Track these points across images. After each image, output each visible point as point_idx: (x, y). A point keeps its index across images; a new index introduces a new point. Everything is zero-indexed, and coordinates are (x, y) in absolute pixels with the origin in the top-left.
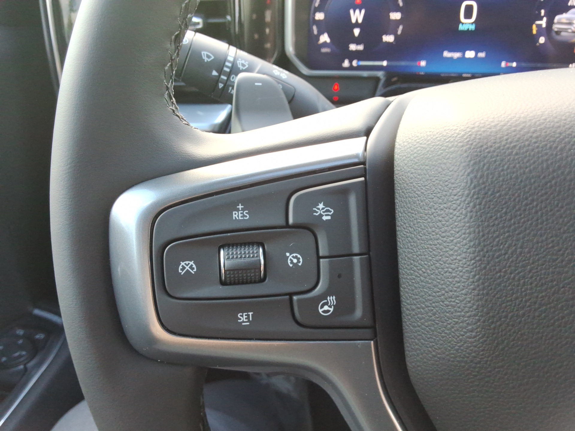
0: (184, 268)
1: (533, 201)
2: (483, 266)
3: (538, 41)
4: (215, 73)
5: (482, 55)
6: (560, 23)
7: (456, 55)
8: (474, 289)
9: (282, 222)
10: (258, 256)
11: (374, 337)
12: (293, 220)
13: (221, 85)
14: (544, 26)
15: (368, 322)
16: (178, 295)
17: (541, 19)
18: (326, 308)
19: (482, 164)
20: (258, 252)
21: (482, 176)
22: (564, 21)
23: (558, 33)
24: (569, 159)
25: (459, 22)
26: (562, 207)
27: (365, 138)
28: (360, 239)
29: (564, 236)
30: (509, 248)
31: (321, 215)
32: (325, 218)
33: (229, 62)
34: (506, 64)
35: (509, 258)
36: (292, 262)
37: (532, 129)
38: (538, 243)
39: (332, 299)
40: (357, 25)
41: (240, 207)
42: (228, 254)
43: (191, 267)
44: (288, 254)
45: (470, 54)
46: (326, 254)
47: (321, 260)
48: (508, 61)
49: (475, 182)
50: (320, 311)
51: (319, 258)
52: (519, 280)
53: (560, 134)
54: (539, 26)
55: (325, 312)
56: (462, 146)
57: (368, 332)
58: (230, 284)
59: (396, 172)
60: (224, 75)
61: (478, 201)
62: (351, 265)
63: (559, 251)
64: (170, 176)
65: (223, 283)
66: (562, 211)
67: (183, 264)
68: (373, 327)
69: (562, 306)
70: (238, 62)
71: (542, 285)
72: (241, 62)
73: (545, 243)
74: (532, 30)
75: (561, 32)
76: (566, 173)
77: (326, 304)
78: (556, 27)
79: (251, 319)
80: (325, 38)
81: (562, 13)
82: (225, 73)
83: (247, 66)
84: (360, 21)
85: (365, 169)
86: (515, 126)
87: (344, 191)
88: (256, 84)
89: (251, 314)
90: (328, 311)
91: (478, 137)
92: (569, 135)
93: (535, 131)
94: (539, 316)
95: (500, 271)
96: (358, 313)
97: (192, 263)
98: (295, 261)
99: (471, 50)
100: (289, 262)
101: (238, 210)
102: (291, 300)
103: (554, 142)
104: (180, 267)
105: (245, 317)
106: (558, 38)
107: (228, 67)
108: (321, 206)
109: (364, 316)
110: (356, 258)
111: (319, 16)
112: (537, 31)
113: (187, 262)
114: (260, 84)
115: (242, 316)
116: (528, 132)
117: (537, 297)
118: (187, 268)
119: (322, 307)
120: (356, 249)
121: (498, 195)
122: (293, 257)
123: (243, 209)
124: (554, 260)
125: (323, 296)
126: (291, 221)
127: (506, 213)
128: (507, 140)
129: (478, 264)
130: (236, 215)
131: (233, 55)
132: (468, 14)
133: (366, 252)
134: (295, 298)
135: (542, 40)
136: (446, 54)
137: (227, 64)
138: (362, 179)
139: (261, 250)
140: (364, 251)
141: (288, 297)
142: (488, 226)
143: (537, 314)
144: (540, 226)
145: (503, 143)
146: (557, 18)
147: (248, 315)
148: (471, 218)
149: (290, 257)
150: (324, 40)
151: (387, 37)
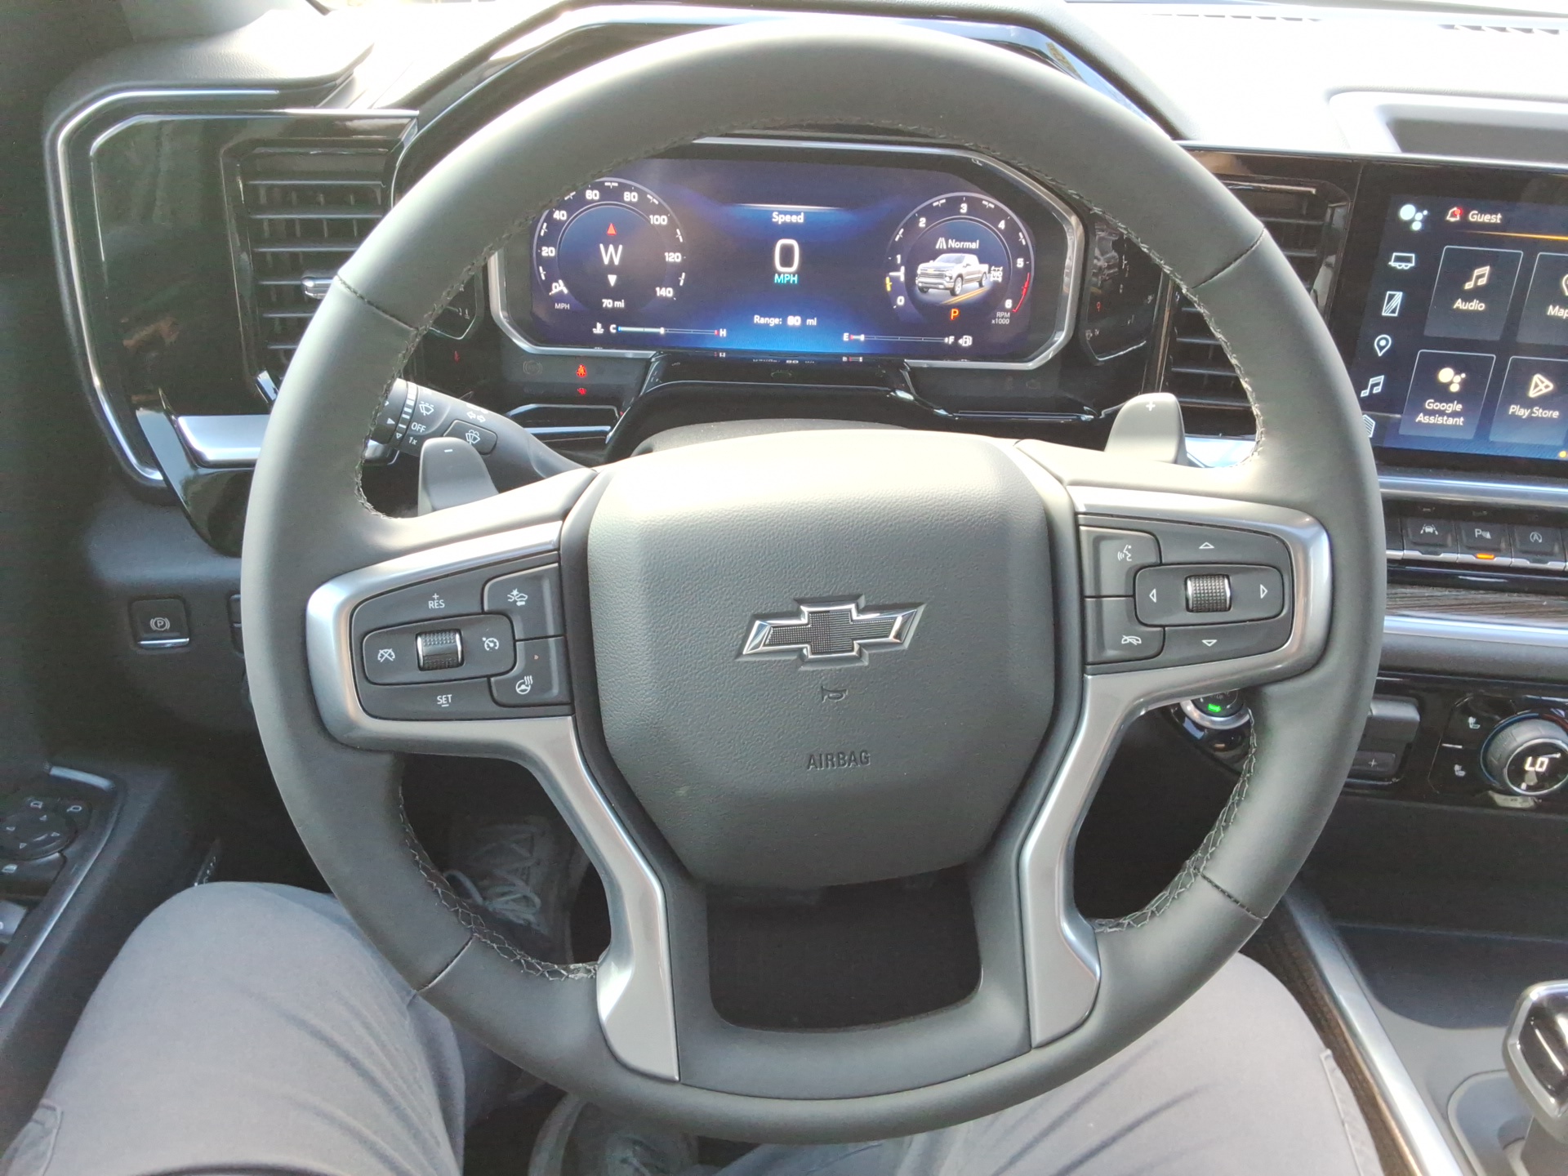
0: (382, 656)
1: (689, 584)
2: (654, 640)
3: (895, 303)
4: (390, 421)
5: (812, 322)
6: (925, 275)
7: (774, 321)
8: (648, 660)
9: (477, 609)
10: (455, 642)
11: (572, 713)
12: (489, 607)
13: (399, 436)
14: (902, 279)
15: (566, 699)
16: (380, 682)
17: (897, 269)
18: (523, 687)
19: (650, 554)
20: (455, 638)
21: (650, 564)
22: (931, 271)
23: (924, 290)
24: (716, 549)
25: (774, 271)
26: (711, 589)
27: (561, 522)
28: (555, 623)
29: (714, 612)
30: (673, 623)
31: (515, 602)
32: (519, 604)
33: (409, 407)
34: (849, 337)
35: (673, 632)
36: (488, 646)
37: (691, 524)
38: (694, 618)
39: (529, 679)
40: (611, 269)
41: (436, 596)
42: (426, 641)
43: (390, 655)
44: (484, 639)
45: (794, 321)
46: (522, 637)
47: (518, 643)
48: (851, 333)
49: (644, 570)
50: (518, 690)
51: (515, 641)
52: (681, 650)
53: (711, 528)
54: (894, 280)
55: (522, 691)
56: (636, 538)
57: (566, 709)
58: (429, 669)
59: (589, 557)
60: (402, 423)
61: (647, 586)
62: (546, 649)
63: (710, 624)
64: (363, 569)
65: (421, 669)
66: (711, 592)
67: (381, 652)
68: (571, 703)
69: (716, 670)
70: (420, 406)
71: (700, 653)
72: (423, 406)
73: (699, 618)
74: (885, 285)
75: (928, 288)
76: (713, 561)
77: (524, 683)
78: (920, 281)
79: (450, 701)
80: (559, 287)
81: (928, 261)
82: (404, 421)
83: (433, 410)
84: (617, 261)
85: (559, 554)
86: (678, 521)
87: (537, 578)
88: (446, 451)
89: (450, 696)
90: (525, 690)
91: (648, 530)
92: (718, 529)
93: (692, 526)
94: (699, 678)
95: (667, 643)
96: (555, 691)
97: (390, 651)
98: (492, 645)
99: (794, 315)
100: (486, 646)
101: (433, 600)
102: (489, 682)
103: (705, 535)
104: (379, 655)
105: (444, 699)
106: (924, 297)
107: (406, 413)
108: (515, 592)
109: (560, 692)
110: (551, 640)
111: (548, 252)
112: (892, 286)
113: (386, 650)
114: (451, 450)
115: (441, 698)
116: (687, 527)
117: (696, 663)
118: (386, 655)
119: (519, 686)
120: (551, 631)
121: (662, 580)
122: (490, 641)
123: (438, 599)
124: (707, 632)
125: (520, 677)
126: (486, 608)
127: (669, 595)
128: (670, 533)
129: (650, 638)
130: (431, 604)
131: (414, 398)
132: (787, 260)
133: (563, 633)
134: (493, 679)
135: (901, 301)
136: (757, 319)
137: (406, 409)
138: (556, 565)
139: (457, 636)
140: (559, 633)
141: (486, 679)
142: (656, 606)
143: (697, 677)
144: (694, 605)
145: (667, 536)
146: (921, 268)
147: (447, 698)
148: (643, 600)
149: (487, 642)
150: (558, 289)
151: (664, 289)
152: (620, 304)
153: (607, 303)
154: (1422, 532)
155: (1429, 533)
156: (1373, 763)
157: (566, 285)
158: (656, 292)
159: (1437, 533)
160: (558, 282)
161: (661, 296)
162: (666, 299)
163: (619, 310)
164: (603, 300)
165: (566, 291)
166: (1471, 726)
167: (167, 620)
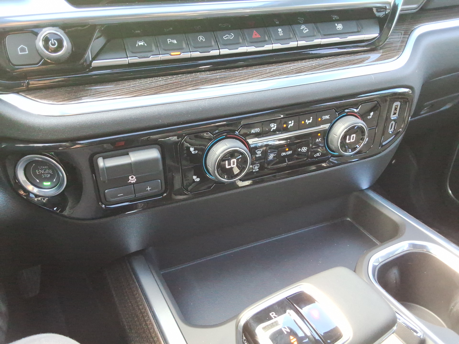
154: (137, 45)
155: (141, 45)
156: (149, 189)
159: (146, 45)
166: (193, 153)
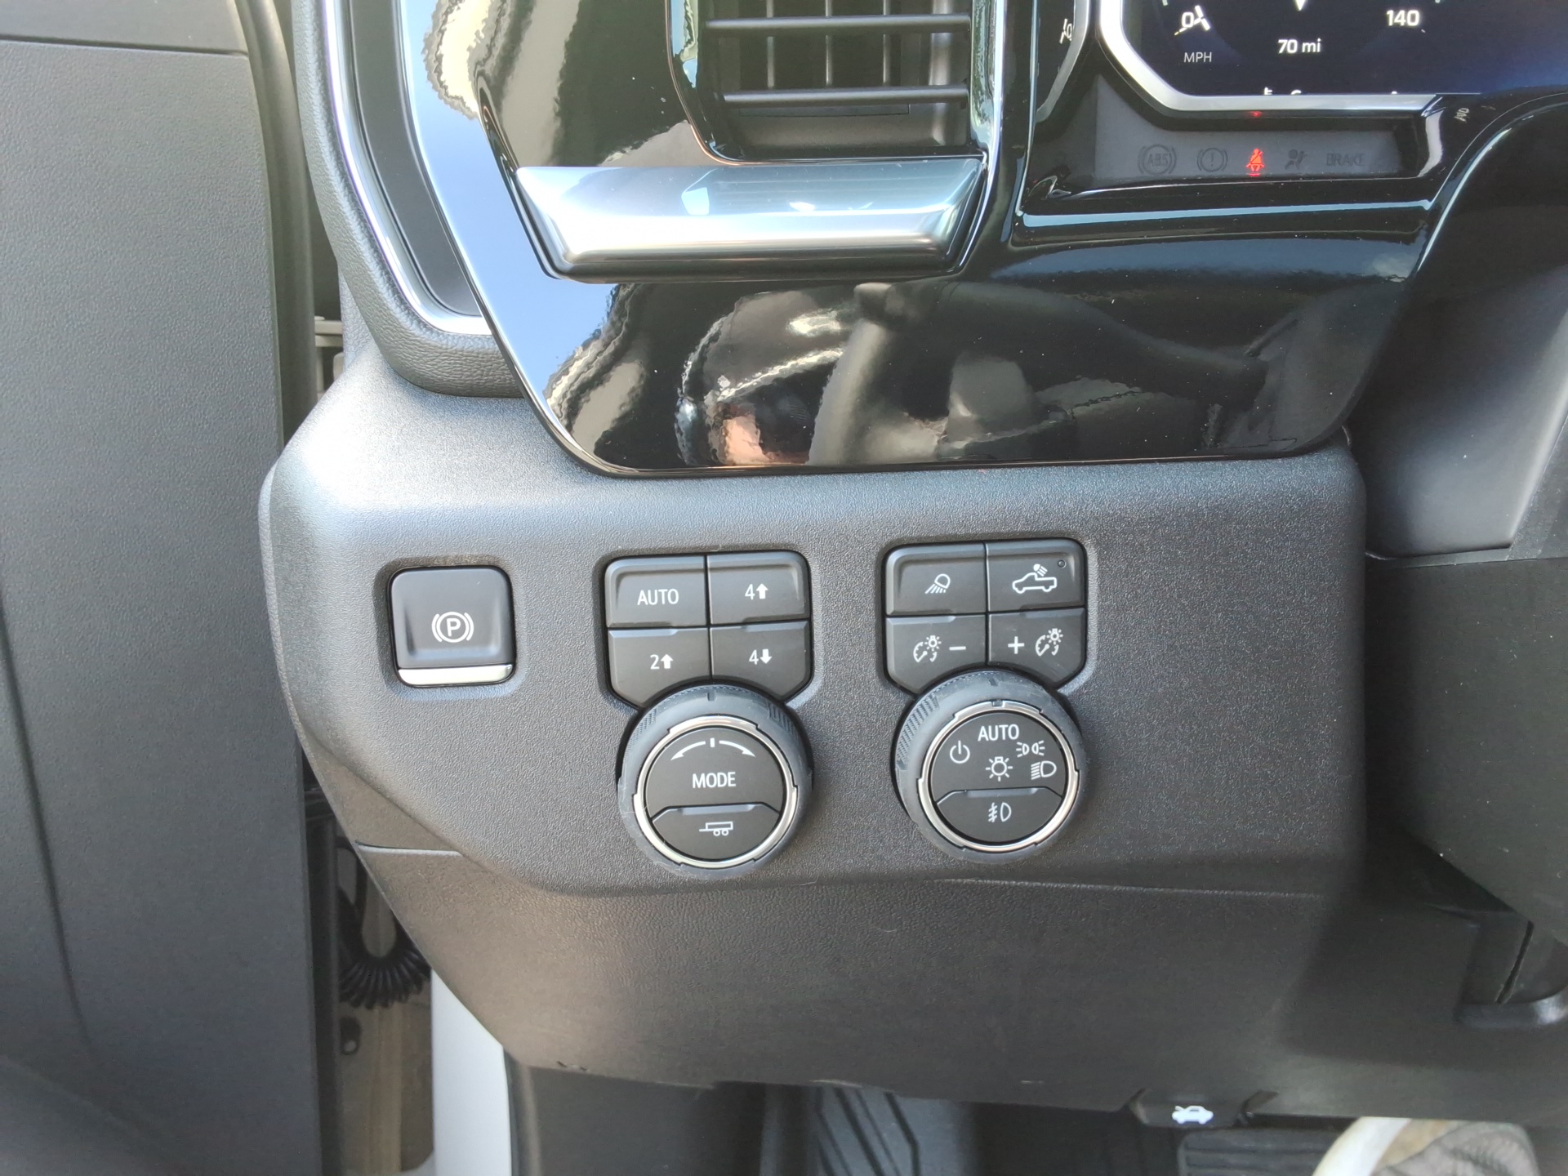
80: (1194, 18)
150: (1193, 23)
151: (1402, 13)
152: (1314, 47)
153: (1288, 46)
157: (1208, 15)
158: (1386, 18)
160: (1193, 10)
161: (1397, 26)
162: (1406, 30)
163: (1311, 56)
164: (1280, 41)
165: (1207, 26)
167: (467, 618)
